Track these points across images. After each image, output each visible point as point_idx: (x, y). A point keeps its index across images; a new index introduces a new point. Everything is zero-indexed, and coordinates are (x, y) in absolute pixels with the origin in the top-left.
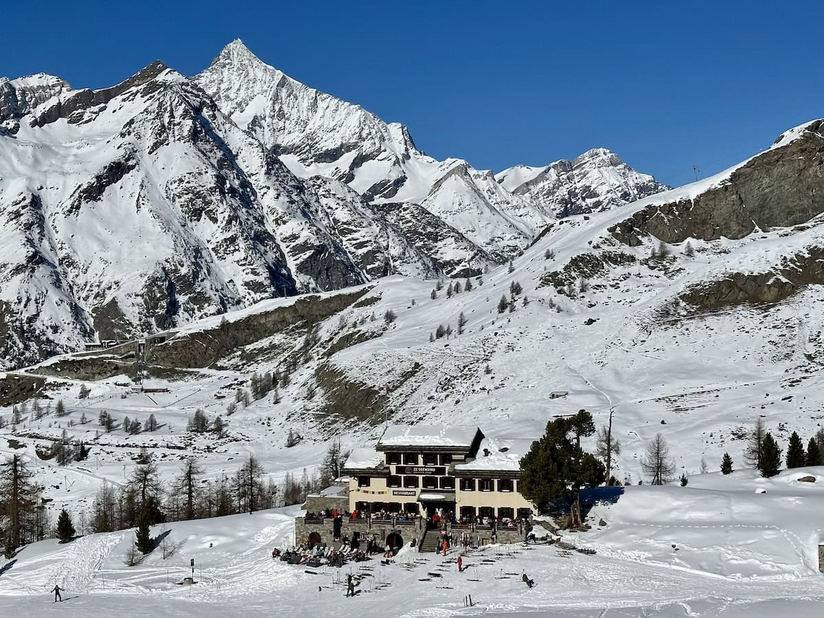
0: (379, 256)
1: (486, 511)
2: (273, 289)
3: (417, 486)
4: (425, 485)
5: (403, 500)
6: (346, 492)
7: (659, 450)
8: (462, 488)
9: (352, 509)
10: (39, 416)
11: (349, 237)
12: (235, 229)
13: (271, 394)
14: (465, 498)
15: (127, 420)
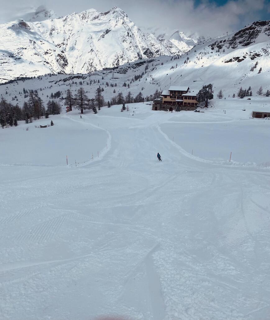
0: (160, 51)
1: (189, 103)
2: (138, 58)
3: (176, 98)
4: (177, 98)
5: (173, 101)
6: (162, 99)
7: (221, 92)
8: (185, 99)
9: (163, 102)
10: (95, 83)
11: (154, 47)
12: (131, 45)
13: (139, 80)
14: (185, 101)
15: (111, 84)
